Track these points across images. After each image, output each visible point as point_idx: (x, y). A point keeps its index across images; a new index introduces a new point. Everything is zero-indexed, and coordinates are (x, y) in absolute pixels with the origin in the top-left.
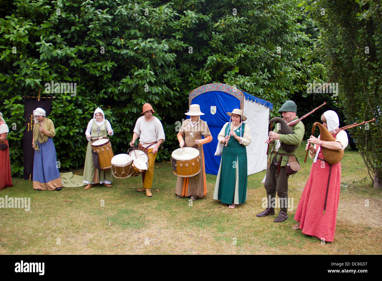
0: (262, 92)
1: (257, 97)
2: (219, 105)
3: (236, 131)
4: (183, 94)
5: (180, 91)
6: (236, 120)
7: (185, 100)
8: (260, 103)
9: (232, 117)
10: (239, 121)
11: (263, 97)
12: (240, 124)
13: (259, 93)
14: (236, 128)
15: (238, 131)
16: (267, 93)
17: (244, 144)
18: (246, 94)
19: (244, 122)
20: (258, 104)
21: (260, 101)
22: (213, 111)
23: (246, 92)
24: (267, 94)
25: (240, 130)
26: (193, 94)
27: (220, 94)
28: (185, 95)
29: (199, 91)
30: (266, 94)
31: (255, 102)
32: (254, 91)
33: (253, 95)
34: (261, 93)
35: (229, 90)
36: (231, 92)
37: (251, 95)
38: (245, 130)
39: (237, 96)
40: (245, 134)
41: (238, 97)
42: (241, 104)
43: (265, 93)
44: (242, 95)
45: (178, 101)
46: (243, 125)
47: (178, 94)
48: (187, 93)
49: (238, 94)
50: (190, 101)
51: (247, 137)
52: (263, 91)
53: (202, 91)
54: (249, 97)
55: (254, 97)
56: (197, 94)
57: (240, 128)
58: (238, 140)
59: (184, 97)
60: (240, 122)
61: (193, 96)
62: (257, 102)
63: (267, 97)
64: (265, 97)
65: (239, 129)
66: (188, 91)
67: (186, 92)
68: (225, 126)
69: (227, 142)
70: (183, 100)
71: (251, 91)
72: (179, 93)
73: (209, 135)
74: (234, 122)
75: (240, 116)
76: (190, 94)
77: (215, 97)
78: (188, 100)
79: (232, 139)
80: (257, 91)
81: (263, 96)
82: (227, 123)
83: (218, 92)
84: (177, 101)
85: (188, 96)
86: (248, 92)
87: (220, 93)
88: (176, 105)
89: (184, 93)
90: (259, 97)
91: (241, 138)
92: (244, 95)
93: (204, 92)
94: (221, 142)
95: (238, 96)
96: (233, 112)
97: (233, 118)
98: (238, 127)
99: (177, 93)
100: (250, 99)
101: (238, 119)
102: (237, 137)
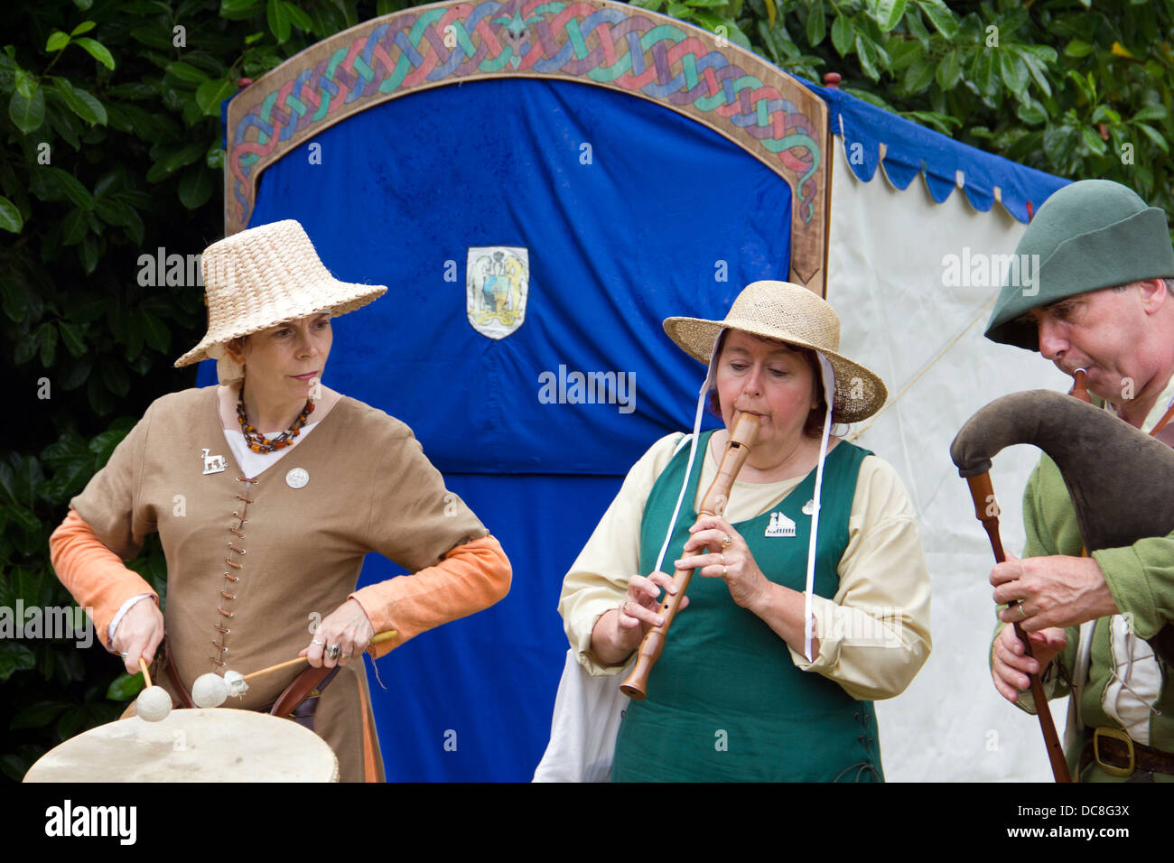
0: (1033, 90)
1: (984, 145)
2: (553, 228)
3: (751, 529)
4: (155, 104)
5: (118, 77)
6: (760, 405)
7: (182, 173)
8: (1013, 206)
9: (725, 373)
10: (801, 415)
11: (1052, 138)
12: (804, 448)
13: (1008, 102)
14: (754, 496)
15: (782, 526)
16: (1090, 90)
17: (847, 673)
18: (852, 116)
19: (847, 432)
20: (985, 219)
21: (1009, 190)
22: (490, 299)
23: (857, 95)
24: (1101, 112)
25: (803, 522)
26: (265, 115)
27: (572, 115)
28: (177, 116)
29: (342, 76)
30: (1084, 112)
31: (953, 198)
32: (951, 75)
33: (938, 117)
34: (1025, 99)
35: (665, 73)
36: (688, 95)
37: (909, 122)
38: (856, 522)
39: (752, 131)
40: (858, 568)
41: (769, 151)
42: (797, 221)
43: (1068, 97)
44: (809, 120)
45: (104, 185)
46: (846, 461)
47: (98, 113)
48: (205, 103)
49: (763, 118)
50: (238, 191)
51: (875, 596)
52: (1052, 74)
53: (367, 73)
54: (895, 141)
55: (944, 139)
56: (312, 109)
57: (802, 493)
58: (775, 623)
59: (171, 146)
60: (812, 428)
61: (269, 129)
62: (976, 199)
63: (1093, 145)
64: (1075, 140)
65: (792, 504)
66: (215, 76)
67: (189, 90)
68: (641, 478)
69: (649, 644)
70: (153, 176)
71: (914, 83)
72: (109, 101)
73: (468, 537)
74: (742, 429)
75: (808, 356)
76: (233, 112)
77: (521, 150)
78: (217, 176)
79: (709, 620)
80: (982, 78)
81: (1050, 137)
82: (665, 447)
83: (543, 95)
84: (91, 189)
85: (213, 131)
86: (885, 86)
87: (575, 99)
88: (75, 231)
89: (173, 99)
90: (1004, 140)
91: (812, 606)
92: (833, 129)
93: (388, 91)
94: (594, 651)
95: (770, 132)
96: (733, 320)
97: (731, 383)
98: (782, 487)
99: (83, 94)
100: (899, 173)
101: (788, 392)
102: (768, 598)
